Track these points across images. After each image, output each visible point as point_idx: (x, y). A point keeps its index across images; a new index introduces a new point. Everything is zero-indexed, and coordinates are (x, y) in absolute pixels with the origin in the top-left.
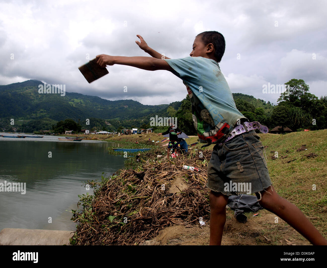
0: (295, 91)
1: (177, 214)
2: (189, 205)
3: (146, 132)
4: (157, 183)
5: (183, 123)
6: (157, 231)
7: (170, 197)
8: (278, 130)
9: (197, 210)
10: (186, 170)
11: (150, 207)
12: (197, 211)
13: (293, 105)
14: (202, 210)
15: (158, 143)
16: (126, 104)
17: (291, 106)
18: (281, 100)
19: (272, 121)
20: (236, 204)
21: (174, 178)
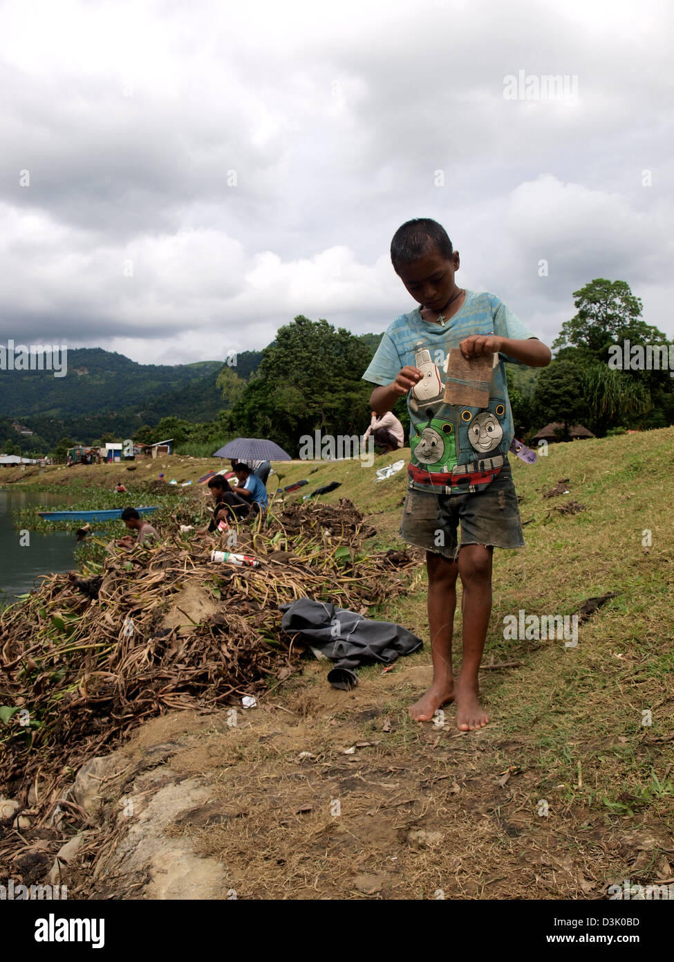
0: (605, 315)
1: (179, 683)
2: (212, 656)
3: (150, 453)
4: (131, 605)
5: (269, 422)
6: (126, 733)
7: (163, 639)
8: (553, 435)
9: (233, 667)
10: (219, 564)
11: (112, 672)
12: (233, 670)
13: (597, 358)
14: (249, 667)
15: (188, 487)
16: (82, 365)
17: (591, 362)
18: (564, 342)
19: (537, 408)
20: (341, 646)
21: (181, 587)
